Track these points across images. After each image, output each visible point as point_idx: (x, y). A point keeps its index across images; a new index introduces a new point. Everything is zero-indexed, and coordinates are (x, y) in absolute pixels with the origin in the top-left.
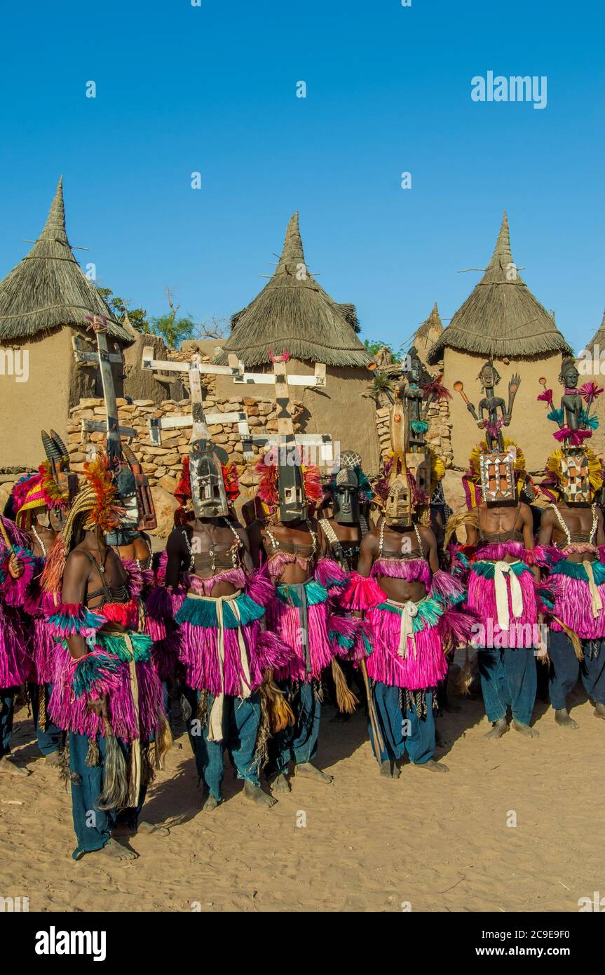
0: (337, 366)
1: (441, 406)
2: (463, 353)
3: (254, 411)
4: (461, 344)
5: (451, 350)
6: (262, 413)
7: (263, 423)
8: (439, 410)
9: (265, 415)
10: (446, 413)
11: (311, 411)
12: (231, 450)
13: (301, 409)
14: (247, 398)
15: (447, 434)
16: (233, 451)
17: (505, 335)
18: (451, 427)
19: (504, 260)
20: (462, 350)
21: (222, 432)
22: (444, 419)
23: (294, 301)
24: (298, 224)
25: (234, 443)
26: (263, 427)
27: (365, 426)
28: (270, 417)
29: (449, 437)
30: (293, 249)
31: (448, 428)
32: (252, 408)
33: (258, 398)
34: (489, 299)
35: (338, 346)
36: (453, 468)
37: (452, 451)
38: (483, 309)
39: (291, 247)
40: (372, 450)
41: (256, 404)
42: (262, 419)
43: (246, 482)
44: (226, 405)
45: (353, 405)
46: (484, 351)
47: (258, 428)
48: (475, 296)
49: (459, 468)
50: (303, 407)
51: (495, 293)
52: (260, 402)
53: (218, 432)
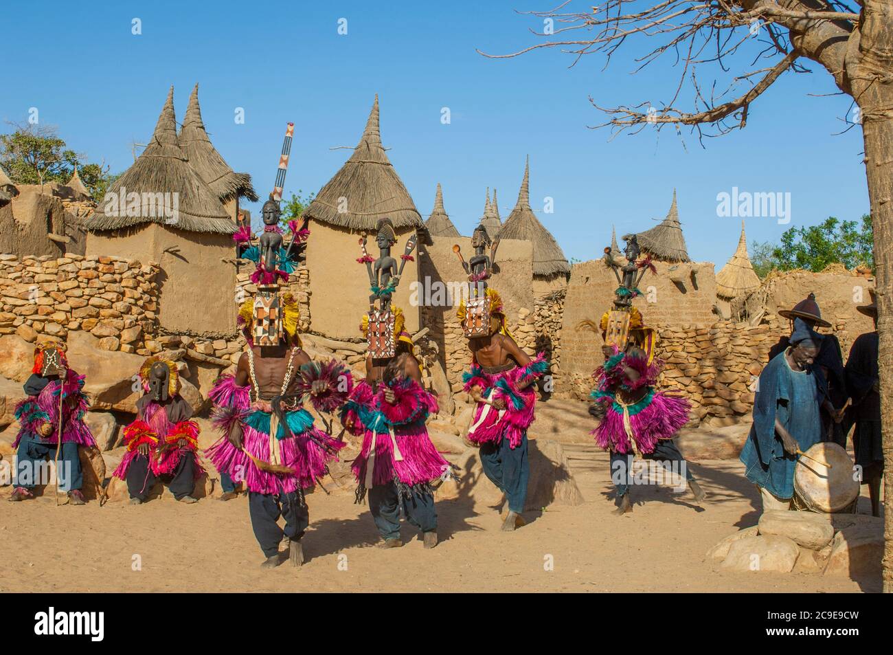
0: (196, 232)
1: (301, 274)
2: (325, 226)
3: (109, 269)
4: (323, 217)
5: (314, 222)
6: (118, 271)
7: (118, 280)
8: (299, 277)
9: (121, 274)
10: (306, 281)
11: (168, 273)
12: (85, 304)
13: (157, 270)
14: (103, 257)
15: (305, 300)
16: (88, 305)
17: (364, 210)
18: (310, 294)
19: (372, 140)
20: (323, 223)
21: (78, 287)
22: (303, 286)
23: (161, 169)
24: (172, 98)
25: (88, 297)
26: (117, 284)
27: (224, 289)
28: (125, 275)
29: (308, 303)
30: (166, 121)
31: (307, 295)
32: (108, 267)
33: (114, 258)
34: (353, 175)
35: (200, 213)
36: (310, 333)
37: (310, 317)
38: (348, 185)
39: (164, 119)
40: (230, 311)
41: (111, 263)
42: (117, 277)
43: (97, 334)
44: (83, 262)
45: (212, 268)
46: (343, 224)
47: (113, 285)
48: (342, 172)
49: (315, 332)
50: (160, 268)
51: (360, 170)
52: (116, 261)
53: (73, 286)
